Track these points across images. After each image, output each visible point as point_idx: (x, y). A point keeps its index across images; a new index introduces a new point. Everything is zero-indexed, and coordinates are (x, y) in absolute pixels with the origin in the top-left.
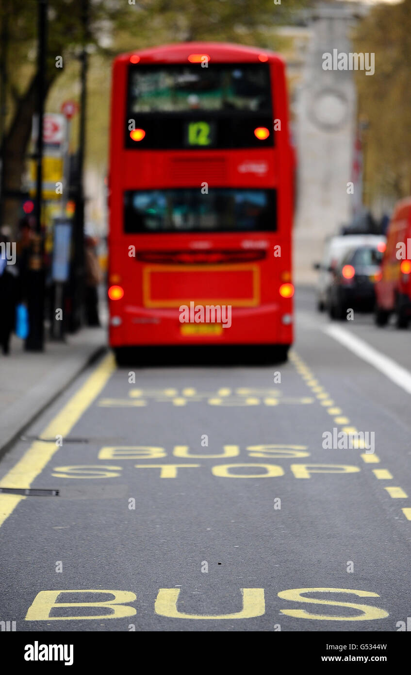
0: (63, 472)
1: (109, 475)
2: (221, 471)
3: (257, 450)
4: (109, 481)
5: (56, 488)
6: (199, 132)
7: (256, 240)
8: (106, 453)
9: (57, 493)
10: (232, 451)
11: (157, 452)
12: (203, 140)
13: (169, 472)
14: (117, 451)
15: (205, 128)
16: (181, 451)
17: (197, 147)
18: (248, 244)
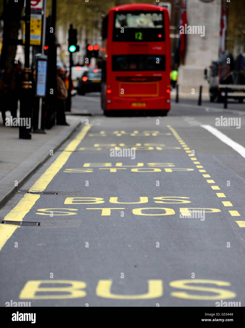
0: (42, 211)
1: (70, 214)
2: (137, 212)
3: (159, 200)
4: (70, 217)
5: (39, 221)
6: (138, 35)
7: (157, 73)
8: (69, 201)
9: (39, 224)
10: (144, 200)
11: (99, 201)
12: (140, 38)
13: (106, 212)
14: (74, 199)
15: (141, 34)
16: (113, 200)
17: (138, 41)
18: (155, 75)
